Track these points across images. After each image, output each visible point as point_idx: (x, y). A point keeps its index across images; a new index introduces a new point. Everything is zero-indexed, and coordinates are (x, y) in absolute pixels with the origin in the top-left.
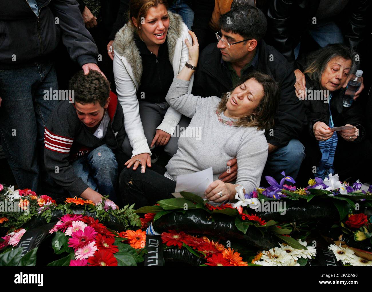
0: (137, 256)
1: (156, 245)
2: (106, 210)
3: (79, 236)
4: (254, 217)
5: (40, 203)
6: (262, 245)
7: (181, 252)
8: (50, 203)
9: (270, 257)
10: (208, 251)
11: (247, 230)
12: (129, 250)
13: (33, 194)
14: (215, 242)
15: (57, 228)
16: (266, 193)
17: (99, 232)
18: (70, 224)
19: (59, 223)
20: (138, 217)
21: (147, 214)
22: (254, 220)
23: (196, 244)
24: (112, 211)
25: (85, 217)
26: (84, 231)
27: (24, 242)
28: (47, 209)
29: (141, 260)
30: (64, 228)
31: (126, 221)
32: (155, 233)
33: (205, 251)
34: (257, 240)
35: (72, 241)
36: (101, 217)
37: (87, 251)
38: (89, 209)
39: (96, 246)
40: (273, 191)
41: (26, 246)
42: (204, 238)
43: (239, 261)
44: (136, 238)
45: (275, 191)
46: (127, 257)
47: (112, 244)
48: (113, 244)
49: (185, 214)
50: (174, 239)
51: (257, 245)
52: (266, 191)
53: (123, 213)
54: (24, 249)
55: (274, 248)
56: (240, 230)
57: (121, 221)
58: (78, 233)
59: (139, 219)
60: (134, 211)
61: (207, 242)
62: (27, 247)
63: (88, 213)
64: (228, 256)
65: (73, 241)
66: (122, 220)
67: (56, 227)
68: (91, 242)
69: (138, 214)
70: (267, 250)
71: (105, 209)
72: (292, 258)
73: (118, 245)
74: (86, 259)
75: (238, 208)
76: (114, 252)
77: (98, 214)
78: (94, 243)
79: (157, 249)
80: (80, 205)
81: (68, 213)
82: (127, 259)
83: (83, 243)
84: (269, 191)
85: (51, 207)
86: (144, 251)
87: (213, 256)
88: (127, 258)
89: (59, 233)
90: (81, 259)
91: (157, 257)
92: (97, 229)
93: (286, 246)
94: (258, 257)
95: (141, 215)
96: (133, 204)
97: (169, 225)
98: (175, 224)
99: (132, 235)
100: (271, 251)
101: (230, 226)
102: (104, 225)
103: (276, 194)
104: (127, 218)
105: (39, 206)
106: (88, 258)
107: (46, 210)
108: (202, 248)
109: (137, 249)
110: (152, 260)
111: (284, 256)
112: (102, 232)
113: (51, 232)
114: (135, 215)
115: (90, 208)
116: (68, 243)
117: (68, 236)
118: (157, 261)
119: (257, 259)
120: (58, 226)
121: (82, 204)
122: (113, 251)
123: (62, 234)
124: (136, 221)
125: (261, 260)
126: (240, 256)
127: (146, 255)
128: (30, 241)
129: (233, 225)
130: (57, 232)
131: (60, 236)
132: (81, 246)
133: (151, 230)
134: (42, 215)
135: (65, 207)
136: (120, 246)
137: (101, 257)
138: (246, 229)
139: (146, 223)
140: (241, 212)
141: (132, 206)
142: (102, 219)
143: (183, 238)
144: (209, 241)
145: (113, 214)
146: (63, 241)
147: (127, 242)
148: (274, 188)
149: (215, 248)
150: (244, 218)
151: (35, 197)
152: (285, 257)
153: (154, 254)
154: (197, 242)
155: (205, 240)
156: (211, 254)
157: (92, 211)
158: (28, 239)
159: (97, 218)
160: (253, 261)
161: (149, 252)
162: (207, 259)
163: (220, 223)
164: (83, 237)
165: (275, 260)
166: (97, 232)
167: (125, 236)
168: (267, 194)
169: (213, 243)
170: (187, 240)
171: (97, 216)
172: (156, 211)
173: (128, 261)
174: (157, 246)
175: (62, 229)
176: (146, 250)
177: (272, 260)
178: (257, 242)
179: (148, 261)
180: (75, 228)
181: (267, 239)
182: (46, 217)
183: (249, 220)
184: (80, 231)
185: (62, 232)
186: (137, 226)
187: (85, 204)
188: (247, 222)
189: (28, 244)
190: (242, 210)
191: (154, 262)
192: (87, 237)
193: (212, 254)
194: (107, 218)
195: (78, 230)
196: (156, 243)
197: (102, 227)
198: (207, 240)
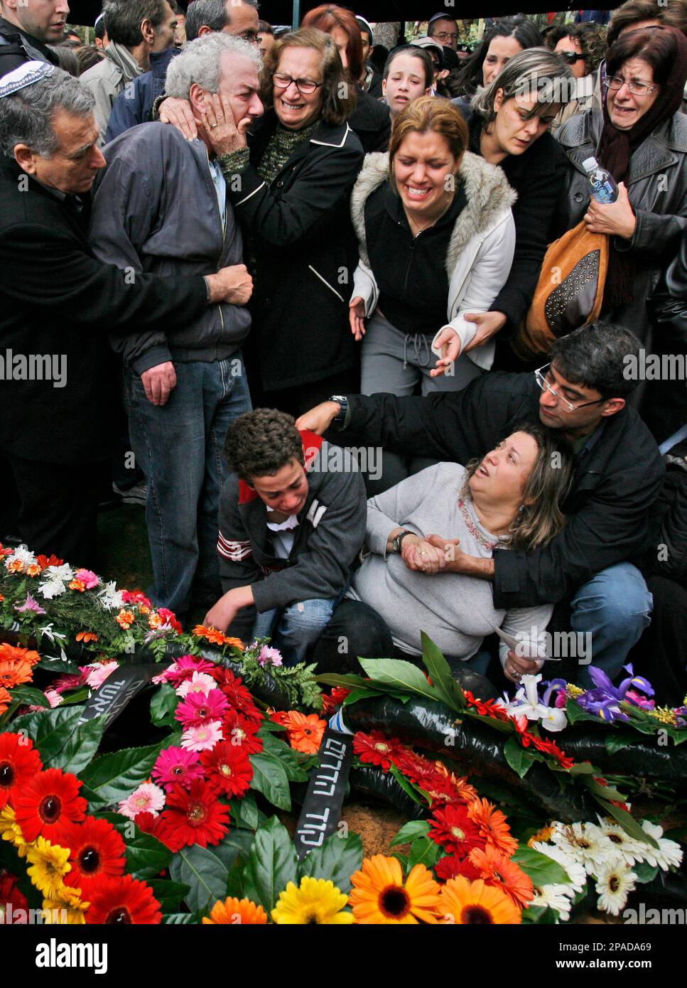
0: (295, 767)
1: (338, 754)
2: (262, 664)
3: (198, 703)
4: (549, 745)
5: (153, 623)
6: (558, 810)
7: (386, 780)
8: (169, 627)
9: (571, 842)
10: (439, 794)
11: (527, 770)
12: (282, 753)
13: (145, 603)
14: (458, 777)
15: (166, 677)
16: (584, 701)
17: (234, 705)
18: (188, 676)
19: (172, 668)
20: (319, 690)
21: (335, 688)
22: (548, 751)
23: (419, 773)
24: (272, 668)
25: (218, 669)
26: (207, 696)
27: (110, 686)
28: (161, 637)
29: (302, 778)
30: (177, 681)
31: (295, 692)
32: (345, 730)
33: (433, 794)
34: (548, 796)
35: (182, 709)
36: (249, 675)
37: (204, 737)
38: (231, 655)
39: (221, 732)
40: (601, 700)
41: (111, 695)
42: (438, 764)
43: (501, 832)
44: (306, 730)
45: (604, 703)
46: (275, 766)
47: (252, 734)
48: (254, 735)
49: (407, 703)
50: (377, 752)
51: (546, 805)
52: (585, 696)
53: (293, 676)
54: (106, 700)
55: (584, 822)
56: (512, 766)
57: (284, 690)
58: (196, 698)
59: (321, 693)
60: (313, 676)
61: (441, 776)
62: (111, 697)
63: (228, 661)
64: (478, 817)
65: (186, 710)
66: (288, 689)
67: (165, 674)
68: (215, 721)
69: (319, 684)
70: (568, 822)
71: (260, 662)
72: (622, 858)
73: (264, 739)
74: (198, 752)
75: (517, 719)
76: (252, 752)
77: (245, 668)
78: (218, 724)
79: (339, 763)
80: (216, 643)
81: (194, 652)
82: (274, 772)
83: (201, 719)
84: (592, 698)
85: (168, 635)
86: (313, 760)
87: (447, 806)
88: (275, 770)
89: (168, 687)
90: (189, 750)
91: (335, 779)
92: (231, 698)
93: (613, 825)
94: (544, 834)
95: (326, 689)
96: (314, 663)
97: (374, 720)
98: (384, 721)
99: (298, 722)
100: (577, 827)
101: (494, 750)
102: (252, 692)
103: (605, 709)
104: (298, 687)
105: (149, 627)
106: (201, 751)
107: (158, 638)
108: (429, 785)
109: (302, 752)
110: (325, 784)
111: (604, 848)
112: (240, 705)
113: (156, 680)
114: (313, 685)
115: (232, 652)
116: (176, 711)
117: (180, 697)
118: (333, 787)
119: (542, 838)
120: (171, 673)
121: (220, 643)
122: (251, 748)
123: (172, 690)
124: (313, 696)
125: (551, 843)
126: (506, 821)
127: (314, 771)
128: (118, 688)
129: (501, 750)
130: (165, 684)
131: (168, 692)
132: (197, 724)
133: (337, 722)
134: (151, 646)
135: (191, 642)
136: (268, 741)
137: (225, 756)
138: (526, 766)
139: (333, 705)
140: (522, 729)
141: (313, 667)
142: (250, 679)
143: (395, 753)
144: (446, 772)
145: (274, 674)
146: (171, 702)
147: (284, 736)
148: (604, 695)
149: (456, 791)
150: (526, 743)
151: (146, 610)
152: (605, 850)
153: (331, 773)
154: (420, 768)
155: (437, 769)
156: (443, 803)
157: (236, 660)
158: (116, 683)
159: (241, 675)
160: (531, 840)
161: (322, 766)
162: (433, 810)
163: (475, 740)
164: (204, 707)
165: (581, 853)
166: (229, 703)
167: (286, 721)
168: (586, 703)
169: (453, 778)
170: (402, 760)
171: (243, 671)
172: (352, 687)
173: (274, 776)
174: (341, 757)
175: (175, 681)
176: (317, 758)
177: (575, 849)
178: (547, 801)
179: (317, 783)
180: (196, 685)
181: (571, 800)
182: (155, 651)
183: (536, 749)
184: (202, 694)
185: (172, 686)
186: (314, 706)
187: (224, 644)
188: (533, 752)
189: (115, 693)
190: (525, 725)
191: (327, 788)
192: (211, 708)
193: (446, 803)
194: (258, 679)
195: (197, 691)
196: (340, 749)
197: (245, 695)
198: (442, 769)
